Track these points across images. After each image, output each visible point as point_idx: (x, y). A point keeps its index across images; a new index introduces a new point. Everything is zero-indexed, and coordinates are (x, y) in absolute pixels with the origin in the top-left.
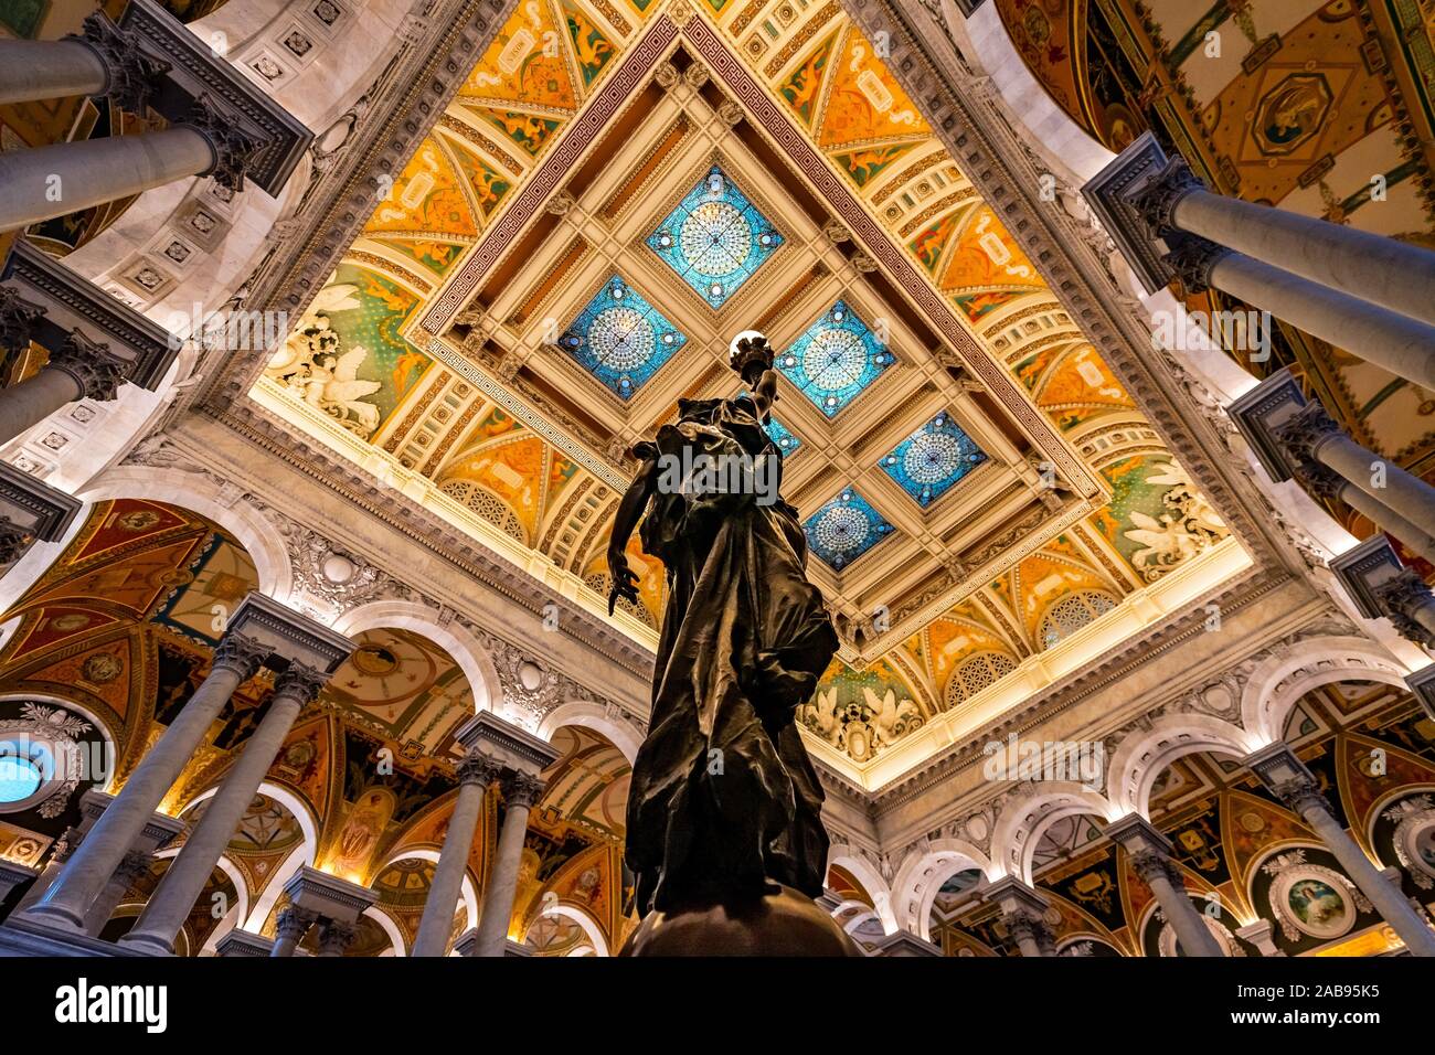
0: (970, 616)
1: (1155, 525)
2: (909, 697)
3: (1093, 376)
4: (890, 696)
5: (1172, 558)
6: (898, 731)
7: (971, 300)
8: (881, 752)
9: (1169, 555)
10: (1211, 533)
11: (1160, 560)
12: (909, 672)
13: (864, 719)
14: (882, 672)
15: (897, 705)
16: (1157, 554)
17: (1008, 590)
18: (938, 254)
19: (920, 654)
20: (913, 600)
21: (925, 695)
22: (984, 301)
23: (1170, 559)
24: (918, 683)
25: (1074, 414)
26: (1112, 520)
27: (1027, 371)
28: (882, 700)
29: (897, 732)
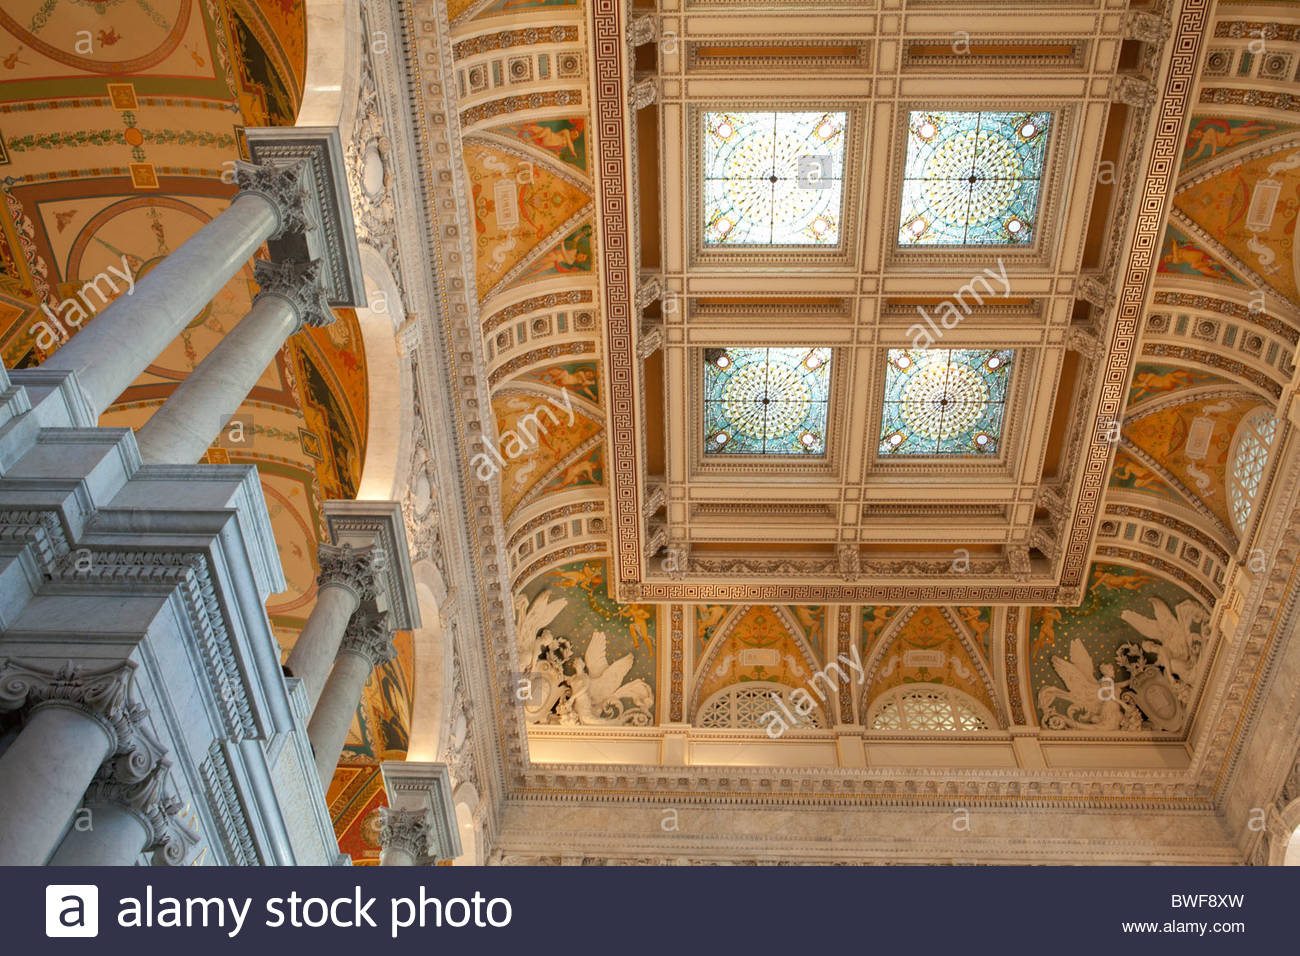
0: (807, 631)
1: (1090, 669)
2: (652, 683)
3: (1199, 443)
4: (624, 665)
5: (1086, 717)
6: (609, 712)
7: (1180, 243)
8: (567, 724)
9: (1083, 712)
10: (1145, 718)
11: (1071, 711)
12: (677, 646)
13: (569, 670)
14: (639, 626)
15: (626, 681)
16: (1070, 703)
17: (877, 633)
18: (1207, 157)
19: (707, 637)
20: (763, 560)
21: (676, 692)
22: (1191, 257)
23: (1081, 717)
24: (677, 670)
25: (1139, 473)
26: (1051, 633)
27: (1148, 379)
28: (610, 663)
29: (603, 715)
